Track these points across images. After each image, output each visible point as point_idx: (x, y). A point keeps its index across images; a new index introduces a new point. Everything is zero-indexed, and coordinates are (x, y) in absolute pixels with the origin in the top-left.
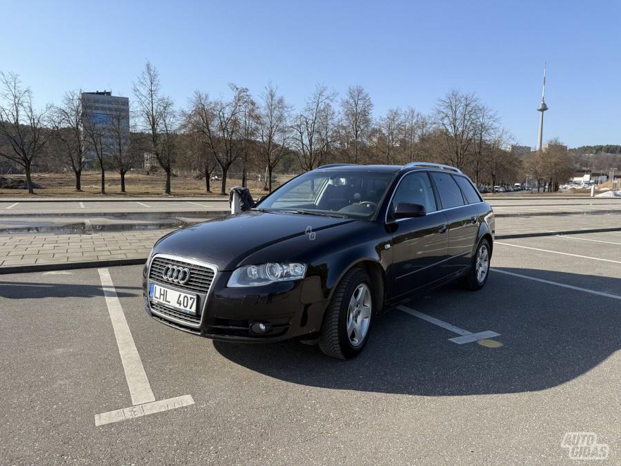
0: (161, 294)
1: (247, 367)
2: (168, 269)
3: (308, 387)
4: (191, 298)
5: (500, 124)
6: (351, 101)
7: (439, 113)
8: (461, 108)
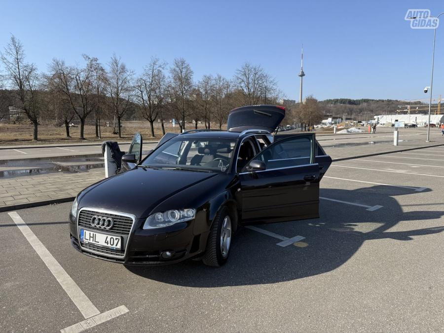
0: (90, 237)
1: (155, 280)
2: (95, 218)
3: (201, 288)
4: (116, 239)
5: (278, 86)
6: (177, 69)
7: (238, 79)
8: (252, 75)
